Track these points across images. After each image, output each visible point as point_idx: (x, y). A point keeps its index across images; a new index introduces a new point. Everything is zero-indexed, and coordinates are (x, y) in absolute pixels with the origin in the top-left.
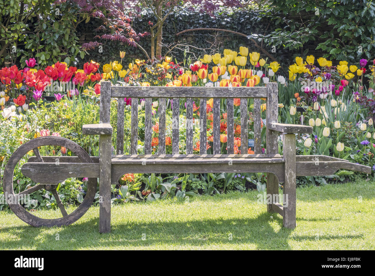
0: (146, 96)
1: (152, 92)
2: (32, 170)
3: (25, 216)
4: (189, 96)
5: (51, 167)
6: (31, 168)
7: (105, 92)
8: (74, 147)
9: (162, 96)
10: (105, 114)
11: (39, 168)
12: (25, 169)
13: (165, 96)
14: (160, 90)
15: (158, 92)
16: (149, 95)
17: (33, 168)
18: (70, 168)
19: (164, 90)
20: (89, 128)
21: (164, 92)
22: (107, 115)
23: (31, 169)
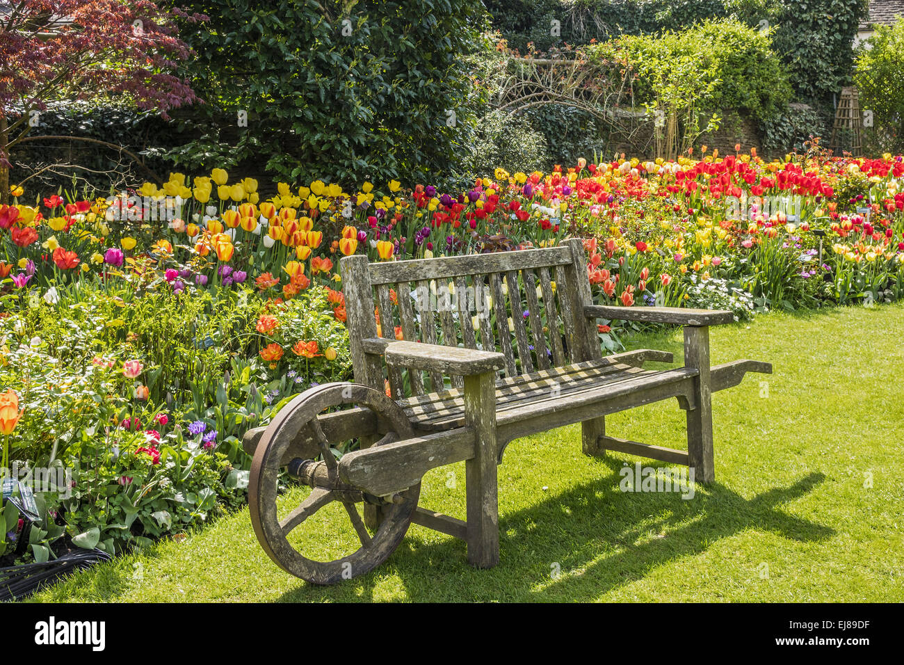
0: (421, 278)
1: (429, 270)
2: (367, 469)
3: (303, 568)
4: (479, 271)
5: (399, 454)
6: (366, 464)
7: (361, 278)
8: (381, 400)
9: (444, 276)
10: (367, 321)
11: (378, 461)
12: (356, 469)
13: (448, 275)
14: (440, 265)
15: (437, 269)
16: (425, 277)
17: (370, 464)
18: (431, 449)
19: (444, 264)
20: (475, 362)
21: (445, 267)
22: (372, 322)
23: (366, 467)
